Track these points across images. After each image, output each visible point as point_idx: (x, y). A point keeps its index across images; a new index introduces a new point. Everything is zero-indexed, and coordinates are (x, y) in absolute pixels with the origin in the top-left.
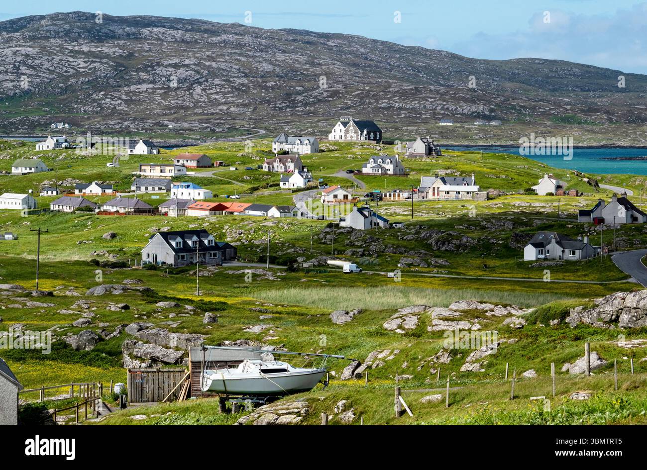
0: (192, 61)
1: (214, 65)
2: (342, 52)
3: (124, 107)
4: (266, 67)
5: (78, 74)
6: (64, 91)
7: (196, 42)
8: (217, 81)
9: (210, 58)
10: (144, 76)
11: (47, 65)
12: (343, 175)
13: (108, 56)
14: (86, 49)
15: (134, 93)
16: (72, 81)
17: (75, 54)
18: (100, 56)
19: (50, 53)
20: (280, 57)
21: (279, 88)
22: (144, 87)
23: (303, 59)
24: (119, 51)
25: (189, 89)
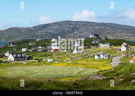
0: (85, 28)
1: (88, 28)
2: (111, 26)
3: (73, 36)
4: (97, 28)
5: (66, 30)
6: (64, 33)
7: (86, 25)
8: (89, 31)
9: (88, 27)
10: (77, 30)
11: (61, 29)
12: (88, 44)
13: (71, 27)
14: (67, 26)
15: (75, 33)
16: (65, 32)
17: (65, 27)
18: (70, 27)
19: (61, 27)
20: (100, 27)
21: (99, 32)
22: (76, 32)
23: (103, 27)
24: (73, 27)
25: (84, 32)
